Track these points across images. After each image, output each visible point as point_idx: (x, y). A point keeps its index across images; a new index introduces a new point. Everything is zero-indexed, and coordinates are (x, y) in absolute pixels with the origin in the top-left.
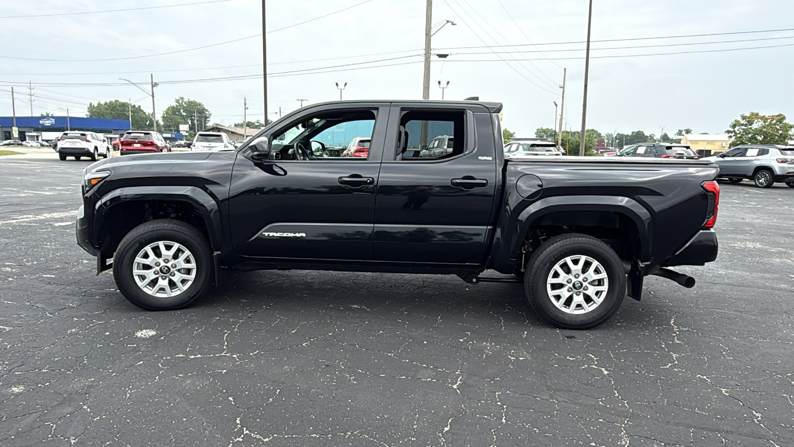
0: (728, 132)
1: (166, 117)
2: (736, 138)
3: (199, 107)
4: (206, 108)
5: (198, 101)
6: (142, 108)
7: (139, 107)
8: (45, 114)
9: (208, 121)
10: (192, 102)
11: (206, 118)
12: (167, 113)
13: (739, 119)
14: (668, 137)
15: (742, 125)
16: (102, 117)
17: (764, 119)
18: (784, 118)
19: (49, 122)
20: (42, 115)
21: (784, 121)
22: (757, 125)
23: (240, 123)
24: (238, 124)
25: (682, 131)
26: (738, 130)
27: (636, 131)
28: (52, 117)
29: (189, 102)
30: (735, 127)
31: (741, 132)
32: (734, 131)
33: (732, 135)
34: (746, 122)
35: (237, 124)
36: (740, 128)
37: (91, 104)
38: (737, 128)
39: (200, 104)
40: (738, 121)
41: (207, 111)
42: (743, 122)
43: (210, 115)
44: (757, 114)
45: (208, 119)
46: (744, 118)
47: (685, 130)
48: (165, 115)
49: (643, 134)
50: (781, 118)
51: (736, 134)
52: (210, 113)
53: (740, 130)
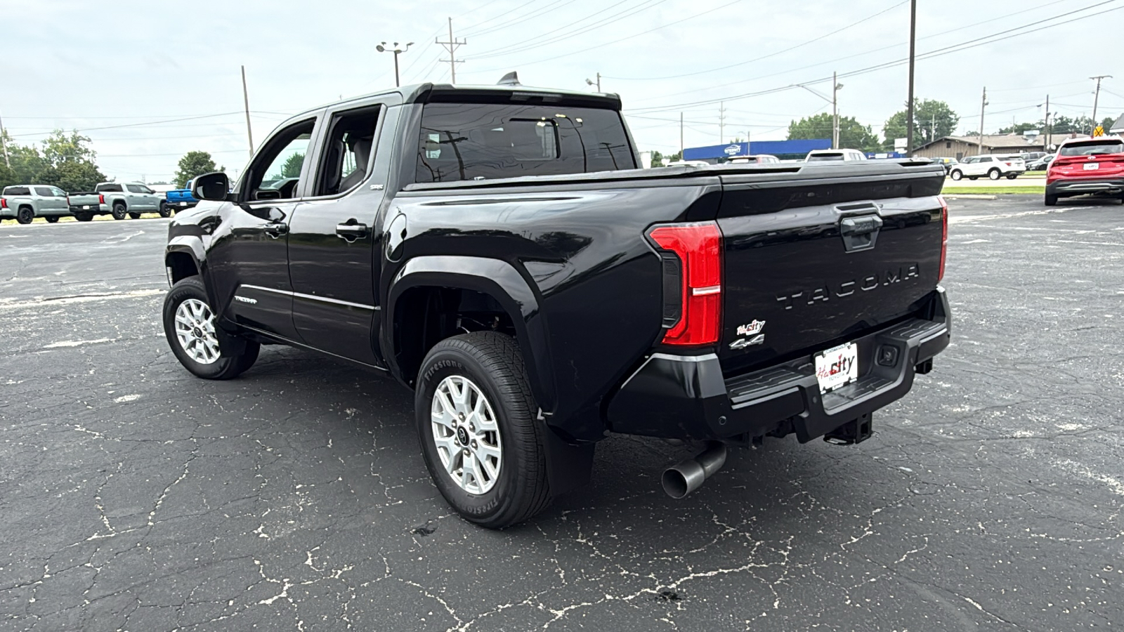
1: (889, 129)
3: (940, 109)
4: (951, 110)
5: (939, 101)
6: (856, 120)
7: (853, 119)
8: (734, 141)
9: (954, 129)
10: (930, 104)
11: (951, 124)
12: (891, 123)
16: (802, 138)
19: (735, 150)
20: (731, 142)
23: (1009, 128)
24: (1007, 129)
28: (737, 143)
29: (925, 103)
35: (1003, 129)
37: (793, 122)
39: (942, 105)
41: (952, 113)
43: (957, 120)
45: (953, 127)
48: (888, 127)
52: (957, 117)
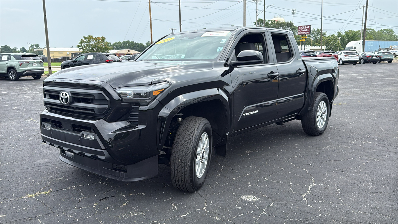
0: (78, 46)
2: (83, 50)
13: (83, 39)
14: (26, 50)
15: (86, 42)
17: (95, 39)
18: (105, 39)
21: (105, 41)
22: (93, 42)
25: (33, 46)
26: (84, 45)
27: (4, 46)
30: (82, 44)
31: (85, 46)
32: (82, 45)
33: (81, 48)
34: (87, 41)
36: (85, 44)
38: (83, 44)
40: (83, 40)
42: (85, 40)
44: (92, 36)
46: (86, 38)
47: (35, 45)
49: (9, 48)
50: (103, 39)
51: (83, 47)
53: (85, 45)
